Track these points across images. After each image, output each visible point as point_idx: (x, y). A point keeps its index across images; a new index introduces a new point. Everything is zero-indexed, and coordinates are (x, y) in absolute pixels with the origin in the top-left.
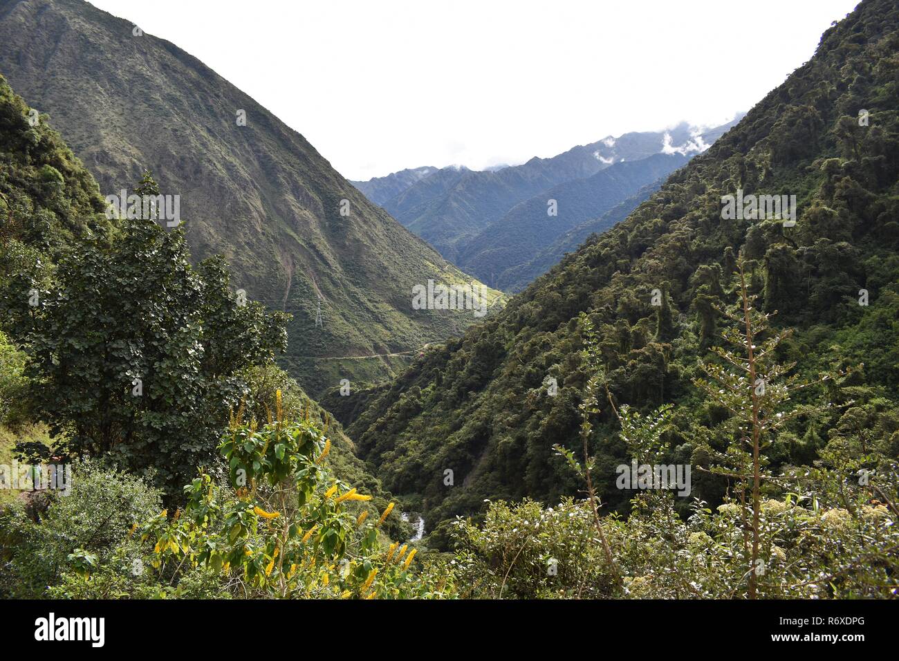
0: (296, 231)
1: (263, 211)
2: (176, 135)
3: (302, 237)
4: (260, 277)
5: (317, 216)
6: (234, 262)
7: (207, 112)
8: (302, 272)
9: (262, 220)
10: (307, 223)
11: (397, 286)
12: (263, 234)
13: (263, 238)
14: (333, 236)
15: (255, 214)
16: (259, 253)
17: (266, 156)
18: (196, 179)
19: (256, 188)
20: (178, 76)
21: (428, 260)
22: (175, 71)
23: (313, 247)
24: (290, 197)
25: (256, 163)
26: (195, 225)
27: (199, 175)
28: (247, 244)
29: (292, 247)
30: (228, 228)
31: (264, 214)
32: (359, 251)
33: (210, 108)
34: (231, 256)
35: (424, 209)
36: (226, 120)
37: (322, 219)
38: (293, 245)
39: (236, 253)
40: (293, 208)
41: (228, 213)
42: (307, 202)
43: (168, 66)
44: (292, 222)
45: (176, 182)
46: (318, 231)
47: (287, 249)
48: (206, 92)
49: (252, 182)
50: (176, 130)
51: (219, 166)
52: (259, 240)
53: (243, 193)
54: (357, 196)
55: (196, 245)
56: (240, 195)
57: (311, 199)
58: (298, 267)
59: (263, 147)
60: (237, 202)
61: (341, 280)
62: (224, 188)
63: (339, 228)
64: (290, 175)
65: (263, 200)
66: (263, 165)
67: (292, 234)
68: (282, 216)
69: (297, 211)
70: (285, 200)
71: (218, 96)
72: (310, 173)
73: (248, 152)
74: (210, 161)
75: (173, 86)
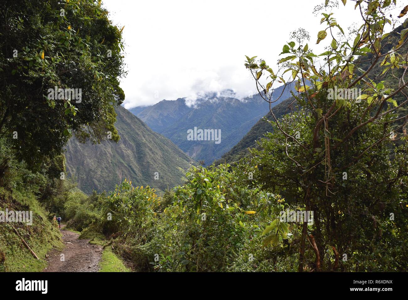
0: (124, 160)
3: (126, 163)
4: (110, 180)
5: (133, 152)
6: (101, 175)
8: (125, 177)
9: (111, 157)
10: (128, 156)
11: (163, 181)
12: (111, 163)
13: (111, 164)
14: (139, 161)
15: (108, 155)
16: (109, 171)
19: (109, 143)
23: (130, 167)
24: (122, 146)
26: (87, 162)
28: (105, 167)
29: (122, 167)
30: (98, 162)
31: (112, 154)
32: (149, 167)
34: (99, 173)
37: (135, 154)
38: (123, 166)
39: (101, 172)
41: (98, 156)
42: (129, 147)
44: (123, 157)
46: (132, 159)
47: (120, 168)
52: (110, 166)
53: (104, 146)
55: (87, 170)
56: (103, 149)
57: (130, 145)
58: (124, 175)
60: (102, 151)
61: (140, 180)
62: (97, 146)
63: (141, 157)
64: (123, 136)
65: (112, 148)
67: (123, 161)
68: (119, 154)
69: (124, 151)
70: (120, 147)
72: (131, 132)
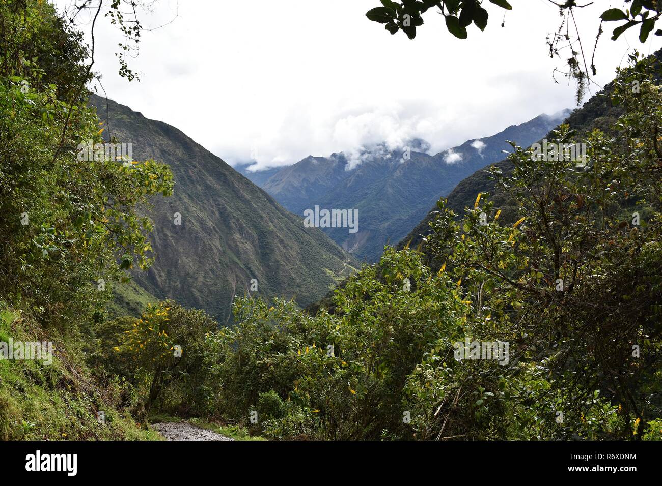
0: (239, 258)
2: (171, 207)
3: (243, 262)
4: (217, 290)
5: (254, 246)
6: (203, 283)
7: (188, 181)
8: (241, 286)
9: (220, 254)
10: (246, 252)
11: (300, 291)
12: (220, 263)
13: (219, 265)
14: (262, 259)
15: (215, 251)
16: (217, 275)
17: (224, 208)
18: (182, 233)
19: (216, 231)
20: (171, 157)
22: (169, 155)
23: (249, 269)
24: (237, 236)
25: (217, 213)
26: (182, 262)
27: (184, 231)
28: (211, 270)
29: (237, 270)
30: (200, 262)
31: (221, 249)
32: (278, 268)
33: (190, 178)
34: (201, 279)
36: (200, 185)
37: (257, 248)
38: (238, 268)
39: (205, 277)
40: (238, 243)
41: (199, 252)
42: (248, 237)
43: (166, 152)
44: (238, 253)
45: (172, 237)
46: (253, 257)
47: (233, 271)
48: (187, 165)
49: (214, 228)
50: (171, 203)
51: (195, 223)
52: (217, 267)
53: (209, 238)
55: (183, 274)
56: (207, 241)
57: (250, 235)
58: (239, 282)
59: (221, 201)
60: (205, 245)
61: (264, 289)
62: (198, 237)
63: (267, 254)
64: (238, 220)
65: (221, 239)
66: (221, 214)
67: (237, 261)
68: (232, 250)
69: (240, 245)
70: (234, 238)
71: (195, 166)
72: (252, 215)
73: (212, 206)
74: (190, 221)
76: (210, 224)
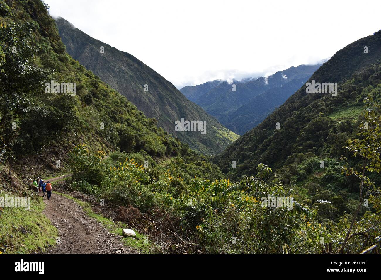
1: (160, 113)
2: (133, 90)
3: (172, 120)
5: (176, 112)
7: (141, 79)
8: (172, 132)
9: (159, 115)
10: (173, 115)
11: (202, 136)
12: (160, 120)
13: (160, 122)
15: (157, 114)
17: (160, 93)
18: (140, 104)
19: (157, 104)
20: (132, 67)
21: (213, 125)
22: (131, 66)
24: (168, 107)
25: (157, 96)
27: (140, 102)
29: (169, 124)
33: (142, 78)
35: (216, 99)
36: (147, 81)
40: (169, 111)
42: (173, 108)
43: (129, 64)
44: (169, 116)
46: (177, 118)
47: (167, 124)
48: (140, 72)
49: (156, 102)
50: (133, 88)
51: (146, 99)
53: (153, 107)
54: (189, 104)
56: (153, 108)
57: (174, 107)
58: (171, 131)
59: (159, 90)
60: (152, 110)
62: (148, 106)
64: (168, 99)
65: (160, 108)
66: (159, 96)
67: (169, 119)
68: (166, 114)
69: (170, 112)
70: (166, 108)
71: (144, 73)
72: (174, 98)
73: (154, 92)
74: (144, 98)
75: (131, 71)
76: (154, 100)
